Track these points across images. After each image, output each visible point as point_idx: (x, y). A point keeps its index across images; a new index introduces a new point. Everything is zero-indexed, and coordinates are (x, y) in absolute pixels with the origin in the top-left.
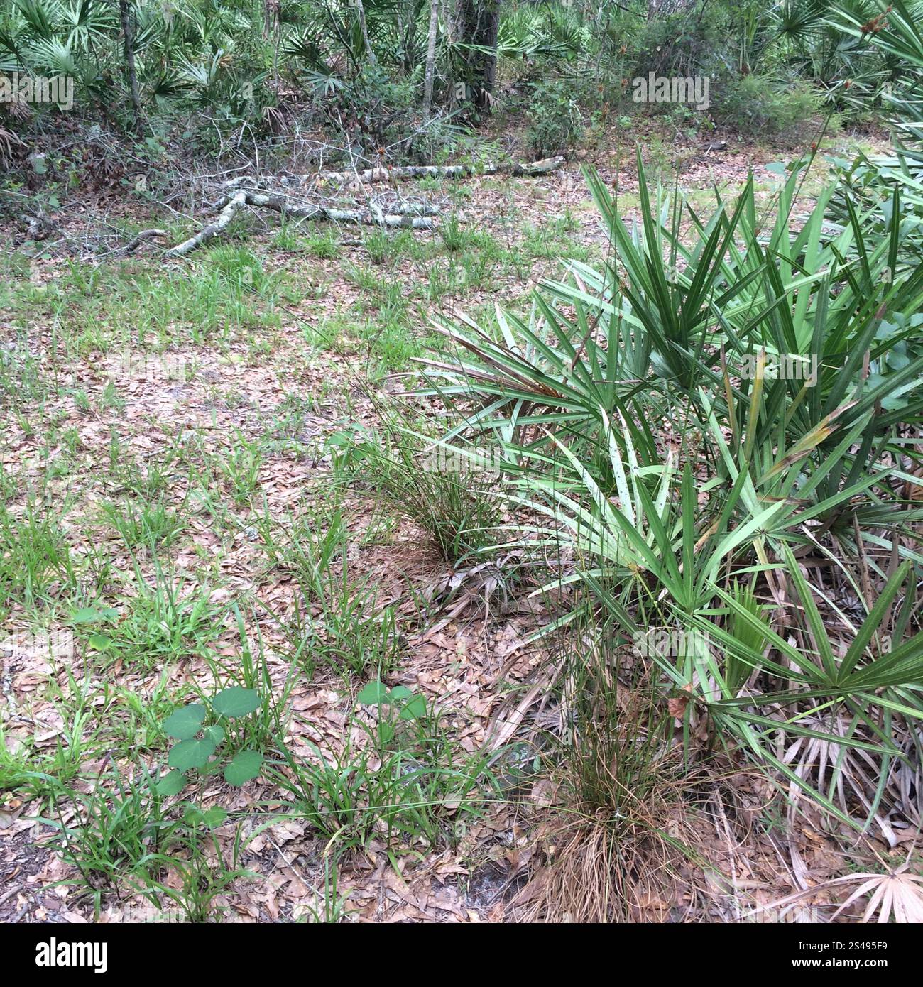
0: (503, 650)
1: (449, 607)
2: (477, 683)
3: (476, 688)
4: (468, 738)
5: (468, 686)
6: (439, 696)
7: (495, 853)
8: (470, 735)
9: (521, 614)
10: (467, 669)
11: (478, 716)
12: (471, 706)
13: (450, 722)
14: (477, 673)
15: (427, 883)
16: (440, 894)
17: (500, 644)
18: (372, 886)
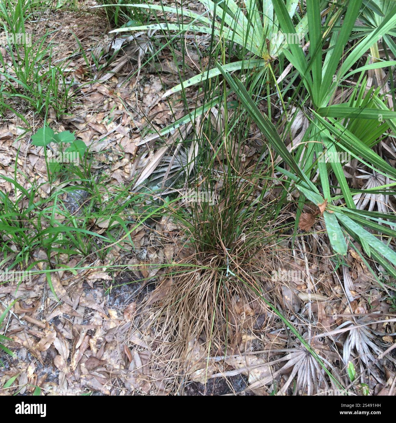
0: (149, 101)
1: (113, 64)
2: (129, 126)
3: (128, 129)
4: (119, 171)
5: (122, 128)
6: (100, 134)
7: (132, 265)
8: (120, 168)
9: (165, 73)
10: (123, 114)
11: (128, 153)
12: (123, 144)
13: (107, 155)
14: (130, 118)
15: (80, 286)
16: (89, 295)
17: (148, 96)
18: (38, 286)
